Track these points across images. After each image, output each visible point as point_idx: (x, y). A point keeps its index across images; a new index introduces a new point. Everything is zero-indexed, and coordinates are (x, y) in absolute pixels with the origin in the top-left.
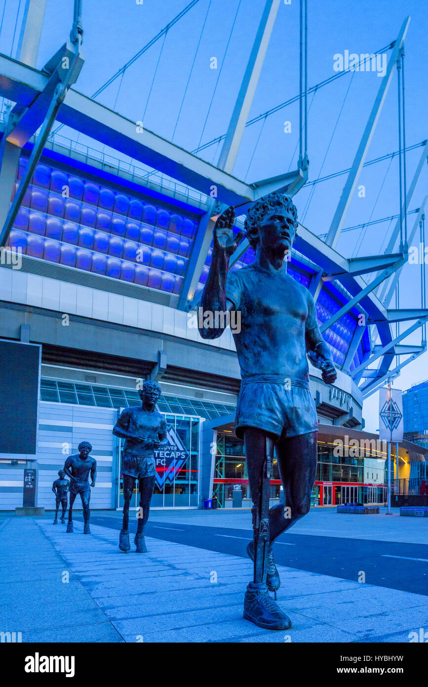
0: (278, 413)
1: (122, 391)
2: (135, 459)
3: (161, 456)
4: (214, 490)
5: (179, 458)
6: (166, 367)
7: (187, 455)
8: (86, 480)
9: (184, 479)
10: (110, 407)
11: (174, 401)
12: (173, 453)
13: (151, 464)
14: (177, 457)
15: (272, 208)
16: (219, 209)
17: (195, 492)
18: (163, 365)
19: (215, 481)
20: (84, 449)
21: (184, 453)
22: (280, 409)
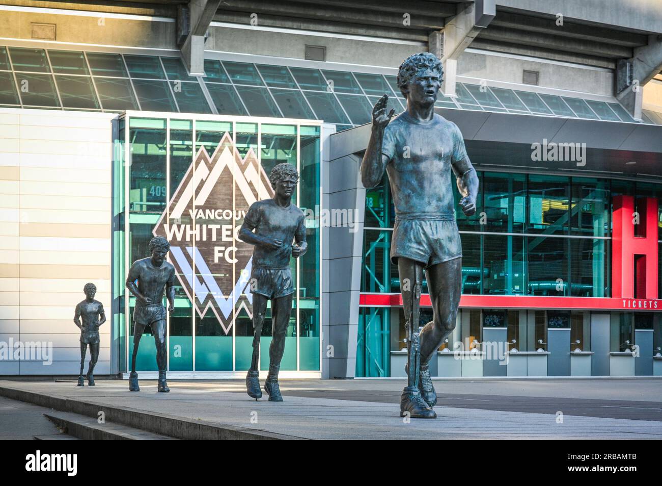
0: (424, 245)
2: (268, 272)
3: (224, 239)
13: (288, 278)
15: (419, 70)
17: (311, 333)
19: (363, 300)
22: (426, 241)
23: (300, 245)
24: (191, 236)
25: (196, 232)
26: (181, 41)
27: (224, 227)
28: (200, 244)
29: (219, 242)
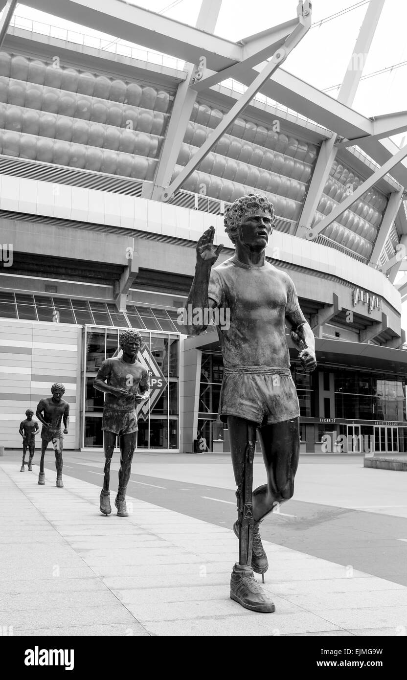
0: (259, 402)
1: (87, 301)
2: (116, 414)
4: (199, 428)
5: (155, 387)
6: (137, 271)
7: (164, 383)
8: (59, 426)
9: (161, 413)
10: (72, 322)
11: (148, 312)
13: (133, 420)
14: (152, 385)
15: (249, 209)
16: (199, 75)
18: (135, 270)
19: (200, 416)
20: (57, 392)
22: (260, 399)
23: (143, 394)
26: (116, 296)
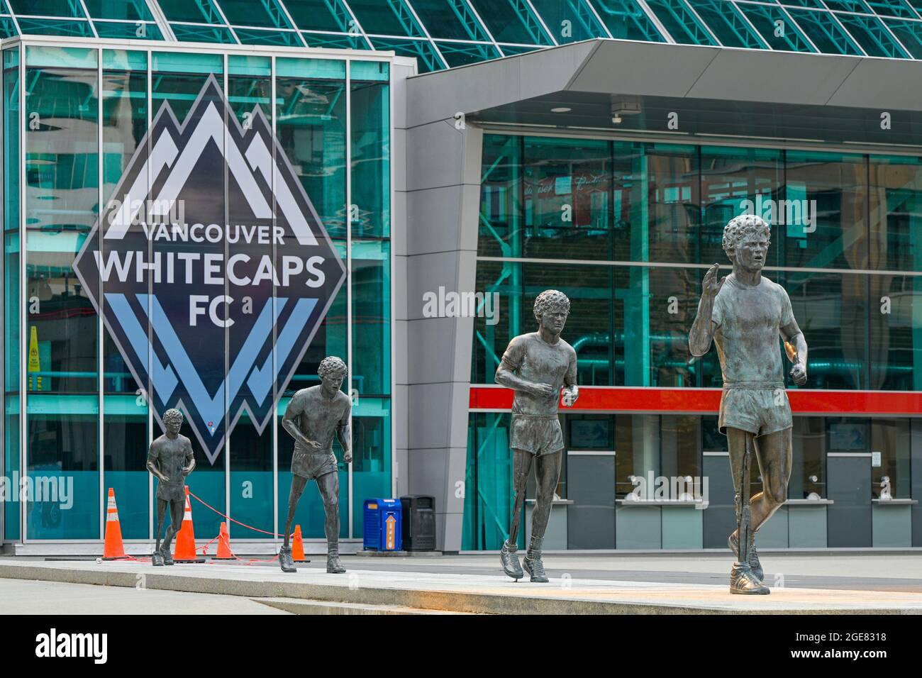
0: (755, 415)
2: (535, 423)
3: (208, 280)
5: (297, 289)
7: (331, 268)
12: (266, 260)
14: (286, 283)
15: (747, 235)
17: (374, 463)
19: (477, 398)
21: (320, 260)
22: (757, 411)
24: (146, 272)
25: (156, 266)
27: (209, 257)
28: (162, 291)
29: (199, 286)
